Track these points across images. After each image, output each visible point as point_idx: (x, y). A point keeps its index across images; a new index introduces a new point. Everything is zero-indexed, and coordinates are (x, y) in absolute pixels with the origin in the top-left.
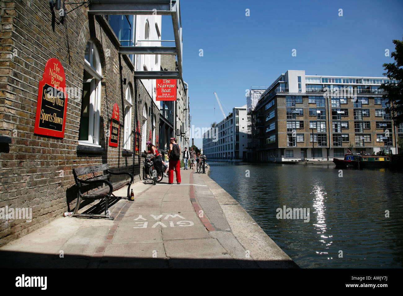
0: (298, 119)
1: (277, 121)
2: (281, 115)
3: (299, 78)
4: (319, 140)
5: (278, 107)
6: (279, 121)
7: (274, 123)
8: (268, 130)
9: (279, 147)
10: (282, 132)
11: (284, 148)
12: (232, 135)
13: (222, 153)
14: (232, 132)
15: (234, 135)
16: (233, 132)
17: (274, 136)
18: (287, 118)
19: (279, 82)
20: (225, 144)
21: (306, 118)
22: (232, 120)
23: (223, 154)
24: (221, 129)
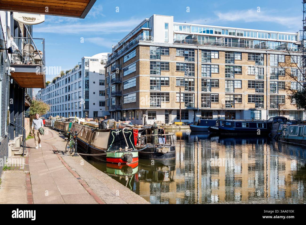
0: (164, 74)
1: (139, 76)
2: (144, 70)
3: (167, 25)
4: (186, 100)
5: (140, 60)
6: (141, 77)
7: (135, 79)
8: (126, 87)
9: (140, 108)
10: (145, 89)
11: (146, 110)
12: (81, 91)
13: (66, 113)
14: (80, 87)
15: (83, 91)
16: (82, 87)
17: (135, 95)
18: (151, 73)
19: (143, 28)
20: (70, 102)
21: (173, 74)
22: (81, 72)
23: (68, 114)
24: (66, 83)
